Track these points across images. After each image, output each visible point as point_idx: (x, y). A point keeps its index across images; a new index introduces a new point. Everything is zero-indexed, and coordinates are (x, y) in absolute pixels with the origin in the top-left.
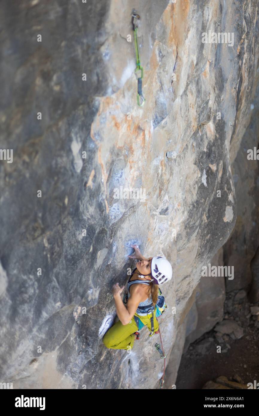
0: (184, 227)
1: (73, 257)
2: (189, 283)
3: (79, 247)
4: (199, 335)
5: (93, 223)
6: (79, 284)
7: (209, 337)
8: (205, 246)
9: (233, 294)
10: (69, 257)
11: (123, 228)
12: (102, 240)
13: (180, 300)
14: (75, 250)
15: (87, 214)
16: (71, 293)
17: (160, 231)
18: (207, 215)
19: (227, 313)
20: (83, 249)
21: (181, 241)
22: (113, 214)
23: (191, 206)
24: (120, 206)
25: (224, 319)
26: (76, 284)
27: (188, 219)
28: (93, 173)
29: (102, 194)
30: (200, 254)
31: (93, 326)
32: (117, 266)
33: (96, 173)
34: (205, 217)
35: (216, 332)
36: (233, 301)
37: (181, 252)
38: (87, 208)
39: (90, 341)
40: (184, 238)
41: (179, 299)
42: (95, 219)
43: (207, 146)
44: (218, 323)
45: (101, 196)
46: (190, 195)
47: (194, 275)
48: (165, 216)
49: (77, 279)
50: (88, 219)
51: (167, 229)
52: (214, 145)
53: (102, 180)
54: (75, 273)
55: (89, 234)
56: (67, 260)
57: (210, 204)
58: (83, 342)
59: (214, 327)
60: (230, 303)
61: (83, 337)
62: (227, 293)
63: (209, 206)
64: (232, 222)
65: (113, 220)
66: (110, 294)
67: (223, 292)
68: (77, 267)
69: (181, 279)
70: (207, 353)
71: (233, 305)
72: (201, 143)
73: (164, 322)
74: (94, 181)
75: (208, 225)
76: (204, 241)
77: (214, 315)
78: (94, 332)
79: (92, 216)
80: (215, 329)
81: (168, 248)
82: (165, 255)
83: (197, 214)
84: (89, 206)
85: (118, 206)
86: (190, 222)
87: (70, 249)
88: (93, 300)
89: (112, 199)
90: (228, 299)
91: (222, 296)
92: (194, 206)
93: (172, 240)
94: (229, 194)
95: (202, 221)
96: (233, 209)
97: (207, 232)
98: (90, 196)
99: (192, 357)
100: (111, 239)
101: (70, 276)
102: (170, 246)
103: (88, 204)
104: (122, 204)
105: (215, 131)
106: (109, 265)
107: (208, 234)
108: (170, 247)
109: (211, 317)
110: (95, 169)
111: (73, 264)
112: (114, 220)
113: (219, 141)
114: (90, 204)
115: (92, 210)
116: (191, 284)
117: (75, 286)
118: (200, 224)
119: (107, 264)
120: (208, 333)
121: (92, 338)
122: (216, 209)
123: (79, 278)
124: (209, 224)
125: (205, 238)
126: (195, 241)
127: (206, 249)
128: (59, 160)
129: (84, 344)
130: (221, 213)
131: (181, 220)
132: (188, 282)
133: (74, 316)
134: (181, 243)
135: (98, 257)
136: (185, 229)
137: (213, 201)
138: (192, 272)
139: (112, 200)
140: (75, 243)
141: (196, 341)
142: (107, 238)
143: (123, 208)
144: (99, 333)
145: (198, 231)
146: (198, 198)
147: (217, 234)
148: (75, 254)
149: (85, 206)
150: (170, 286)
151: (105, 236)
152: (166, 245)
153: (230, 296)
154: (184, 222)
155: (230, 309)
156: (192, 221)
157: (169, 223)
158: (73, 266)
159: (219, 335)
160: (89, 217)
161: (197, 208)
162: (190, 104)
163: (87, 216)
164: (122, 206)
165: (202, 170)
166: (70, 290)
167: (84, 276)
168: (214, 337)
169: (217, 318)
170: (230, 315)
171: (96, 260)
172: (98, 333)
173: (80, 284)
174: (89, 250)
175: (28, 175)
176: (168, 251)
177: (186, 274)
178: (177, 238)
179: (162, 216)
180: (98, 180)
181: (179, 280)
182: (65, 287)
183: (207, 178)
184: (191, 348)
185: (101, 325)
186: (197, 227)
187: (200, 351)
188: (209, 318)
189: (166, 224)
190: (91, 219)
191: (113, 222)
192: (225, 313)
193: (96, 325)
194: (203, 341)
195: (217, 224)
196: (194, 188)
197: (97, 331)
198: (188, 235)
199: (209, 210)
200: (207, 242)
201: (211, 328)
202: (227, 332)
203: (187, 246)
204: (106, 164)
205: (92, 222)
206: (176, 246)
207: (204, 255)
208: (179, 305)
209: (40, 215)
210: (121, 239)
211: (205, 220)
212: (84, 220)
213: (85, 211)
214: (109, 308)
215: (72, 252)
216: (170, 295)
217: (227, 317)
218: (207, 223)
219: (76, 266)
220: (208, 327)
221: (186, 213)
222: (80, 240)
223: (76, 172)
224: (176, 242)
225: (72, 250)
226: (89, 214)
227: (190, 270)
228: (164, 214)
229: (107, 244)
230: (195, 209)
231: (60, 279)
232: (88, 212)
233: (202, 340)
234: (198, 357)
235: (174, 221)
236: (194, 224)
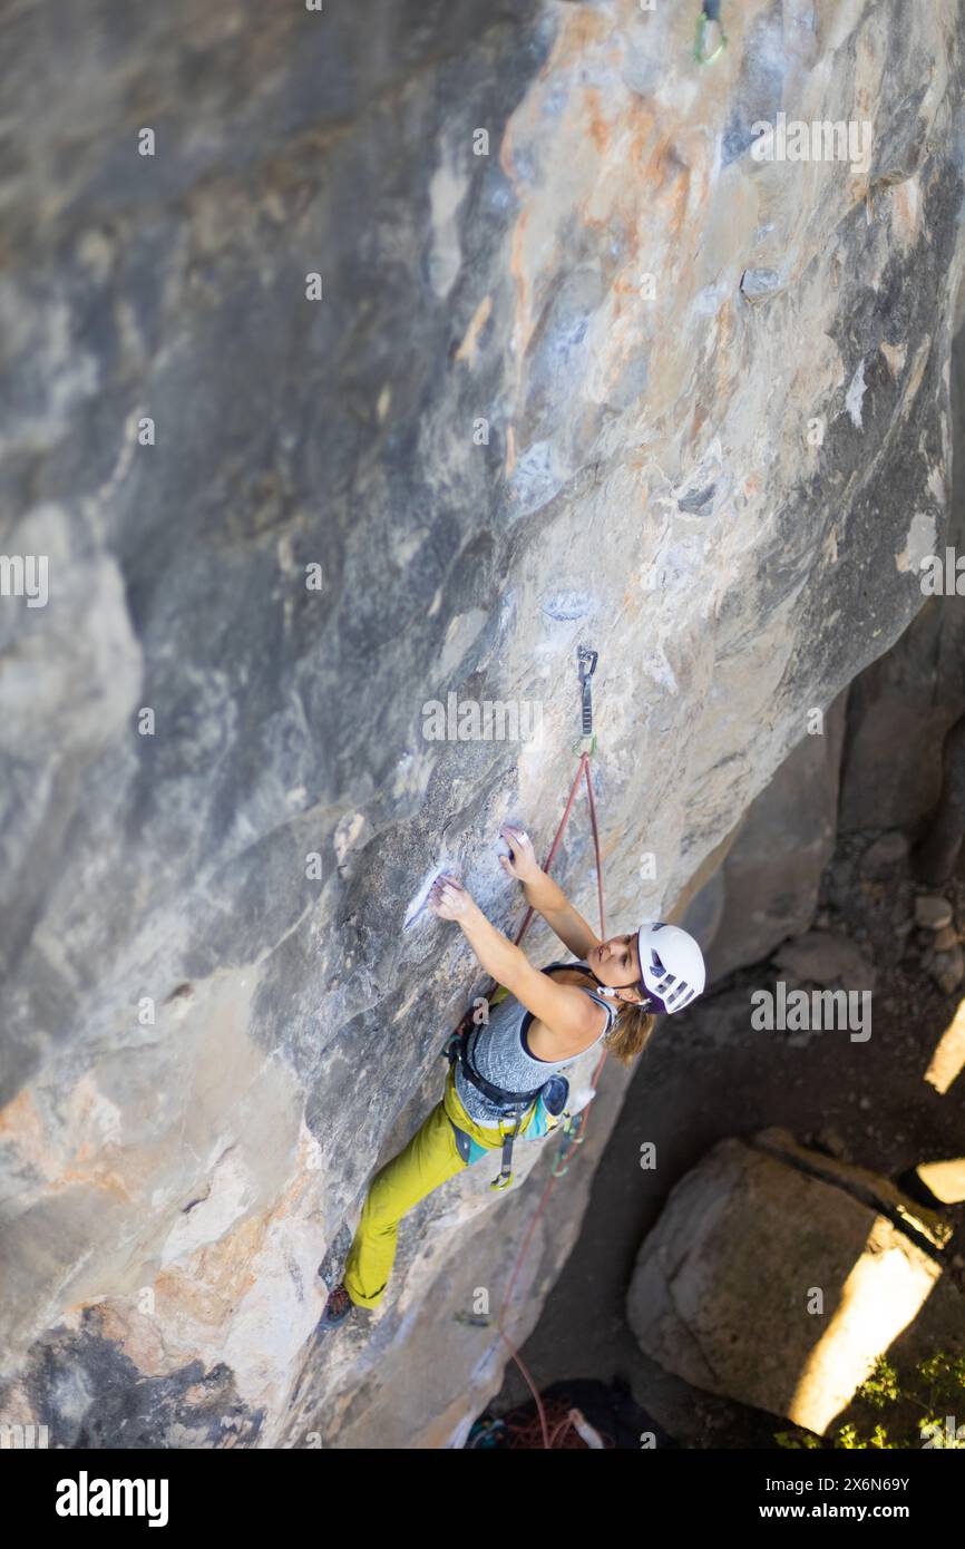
0: (754, 572)
1: (368, 623)
2: (736, 782)
3: (397, 590)
5: (457, 505)
6: (375, 730)
8: (816, 653)
9: (858, 841)
10: (354, 622)
11: (547, 544)
12: (473, 576)
13: (695, 839)
14: (379, 599)
16: (344, 762)
17: (671, 574)
19: (828, 906)
20: (407, 600)
21: (738, 622)
22: (526, 480)
23: (795, 495)
24: (555, 453)
25: (814, 929)
26: (365, 727)
27: (775, 542)
28: (484, 309)
29: (506, 397)
30: (792, 680)
31: (386, 894)
32: (505, 681)
33: (494, 310)
34: (831, 545)
36: (857, 866)
37: (727, 664)
38: (444, 446)
39: (369, 946)
40: (748, 613)
41: (692, 835)
42: (467, 490)
44: (789, 941)
45: (500, 404)
46: (797, 449)
47: (759, 754)
48: (700, 519)
49: (373, 710)
50: (443, 487)
51: (694, 569)
53: (513, 344)
54: (367, 690)
55: (438, 544)
56: (347, 635)
57: (860, 498)
58: (348, 948)
59: (774, 953)
60: (844, 872)
61: (350, 928)
62: (839, 836)
63: (855, 505)
65: (524, 505)
66: (464, 783)
67: (829, 831)
68: (378, 665)
69: (711, 762)
70: (736, 1040)
71: (854, 880)
72: (865, 253)
73: (629, 911)
74: (484, 342)
75: (837, 574)
76: (817, 632)
77: (782, 907)
78: (386, 916)
79: (457, 478)
80: (777, 961)
81: (688, 640)
82: (672, 663)
83: (810, 527)
84: (452, 438)
85: (549, 455)
86: (780, 553)
87: (362, 595)
88: (411, 797)
89: (531, 424)
90: (840, 856)
91: (820, 845)
92: (803, 496)
93: (705, 615)
95: (820, 557)
97: (833, 600)
98: (462, 400)
99: (677, 1047)
100: (504, 576)
101: (349, 695)
102: (696, 634)
103: (448, 431)
104: (563, 449)
106: (478, 673)
107: (833, 607)
108: (693, 639)
109: (772, 913)
110: (495, 294)
111: (365, 653)
112: (526, 508)
114: (455, 430)
115: (459, 454)
116: (743, 787)
117: (361, 738)
118: (813, 568)
119: (472, 672)
121: (378, 936)
123: (379, 708)
124: (845, 570)
125: (821, 621)
126: (783, 627)
127: (817, 664)
128: (387, 236)
129: (352, 952)
131: (751, 543)
132: (732, 777)
133: (336, 847)
134: (733, 629)
135: (449, 638)
136: (758, 577)
137: (869, 486)
139: (534, 427)
140: (382, 572)
142: (488, 569)
143: (566, 463)
144: (407, 921)
145: (802, 592)
146: (822, 467)
148: (375, 614)
149: (438, 433)
150: (670, 782)
151: (485, 562)
152: (680, 628)
153: (848, 850)
154: (757, 552)
155: (842, 894)
156: (789, 551)
157: (707, 546)
158: (363, 661)
160: (447, 480)
161: (814, 504)
162: (860, 93)
163: (439, 475)
164: (560, 456)
165: (851, 363)
166: (342, 749)
167: (395, 704)
169: (789, 921)
170: (836, 918)
171: (441, 651)
172: (403, 920)
173: (378, 732)
174: (428, 608)
175: (267, 277)
176: (685, 650)
177: (729, 749)
178: (725, 607)
179: (687, 517)
180: (499, 341)
181: (703, 766)
182: (329, 736)
183: (866, 396)
185: (415, 893)
186: (800, 578)
187: (708, 1029)
188: (759, 917)
189: (695, 549)
190: (454, 491)
191: (523, 511)
192: (821, 908)
193: (397, 892)
195: (871, 575)
197: (400, 914)
199: (852, 518)
200: (827, 637)
201: (764, 953)
203: (754, 642)
204: (536, 282)
205: (455, 501)
206: (715, 638)
207: (806, 686)
208: (687, 855)
209: (288, 442)
210: (533, 582)
211: (831, 556)
212: (427, 490)
213: (436, 456)
214: (452, 834)
215: (366, 605)
216: (665, 815)
217: (824, 921)
218: (836, 568)
219: (372, 663)
221: (771, 518)
223: (431, 294)
224: (717, 621)
225: (367, 599)
226: (449, 471)
227: (749, 732)
228: (697, 512)
229: (486, 597)
230: (806, 508)
231: (315, 702)
232: (445, 460)
234: (699, 1049)
235: (725, 540)
236: (795, 563)
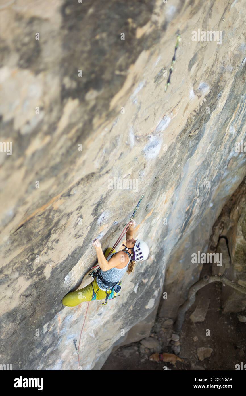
4: (128, 343)
7: (134, 346)
15: (45, 341)
18: (134, 306)
35: (141, 344)
43: (145, 268)
52: (150, 267)
64: (152, 309)
94: (156, 290)
96: (155, 301)
105: (154, 258)
113: (155, 264)
120: (135, 343)
122: (142, 301)
130: (146, 303)
138: (113, 337)
141: (125, 346)
147: (139, 315)
159: (142, 346)
168: (139, 347)
184: (119, 350)
194: (129, 348)
196: (126, 295)
198: (114, 321)
202: (149, 347)
220: (137, 339)
222: (38, 353)
233: (129, 346)
